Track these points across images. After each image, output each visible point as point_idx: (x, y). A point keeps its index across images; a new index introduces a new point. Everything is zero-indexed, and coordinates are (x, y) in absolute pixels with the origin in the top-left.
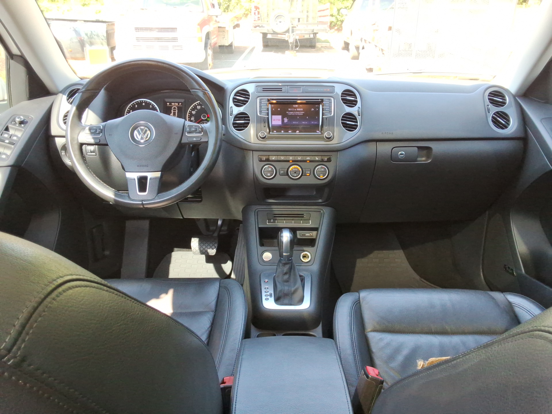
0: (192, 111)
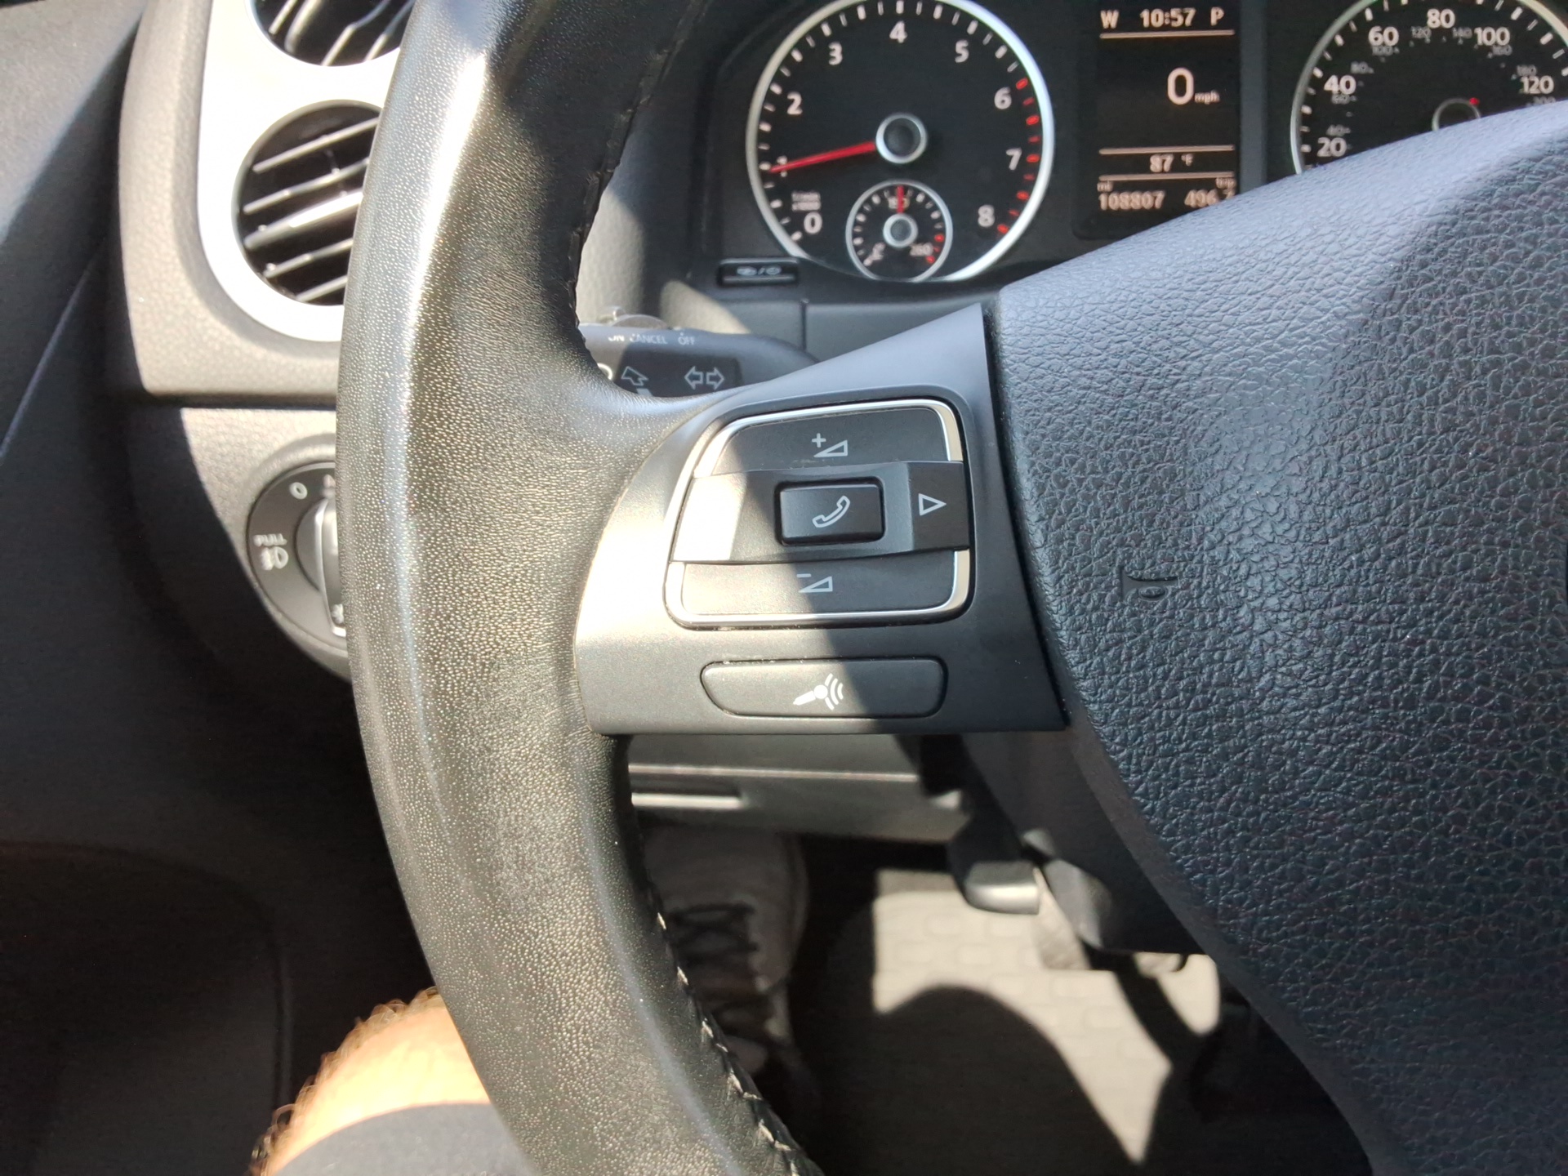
0: (1326, 78)
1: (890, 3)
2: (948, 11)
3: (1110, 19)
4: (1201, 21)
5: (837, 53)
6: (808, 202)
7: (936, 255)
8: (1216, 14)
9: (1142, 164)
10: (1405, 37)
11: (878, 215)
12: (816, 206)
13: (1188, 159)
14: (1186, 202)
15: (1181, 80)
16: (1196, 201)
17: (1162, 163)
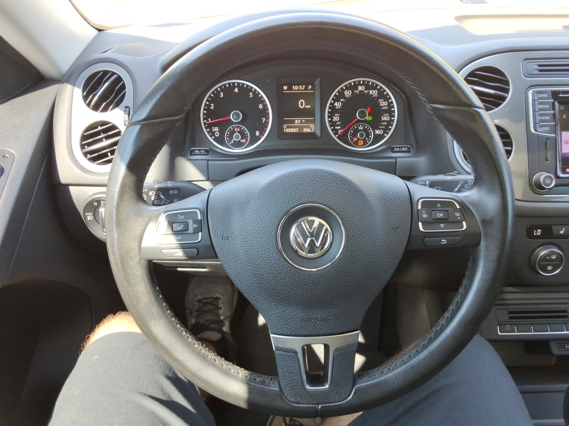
0: (334, 103)
1: (234, 83)
2: (247, 86)
3: (285, 88)
4: (306, 89)
5: (222, 95)
6: (216, 129)
7: (246, 142)
8: (310, 87)
9: (293, 122)
10: (353, 92)
11: (233, 132)
12: (218, 130)
13: (304, 121)
14: (304, 131)
15: (302, 103)
16: (306, 130)
17: (298, 121)
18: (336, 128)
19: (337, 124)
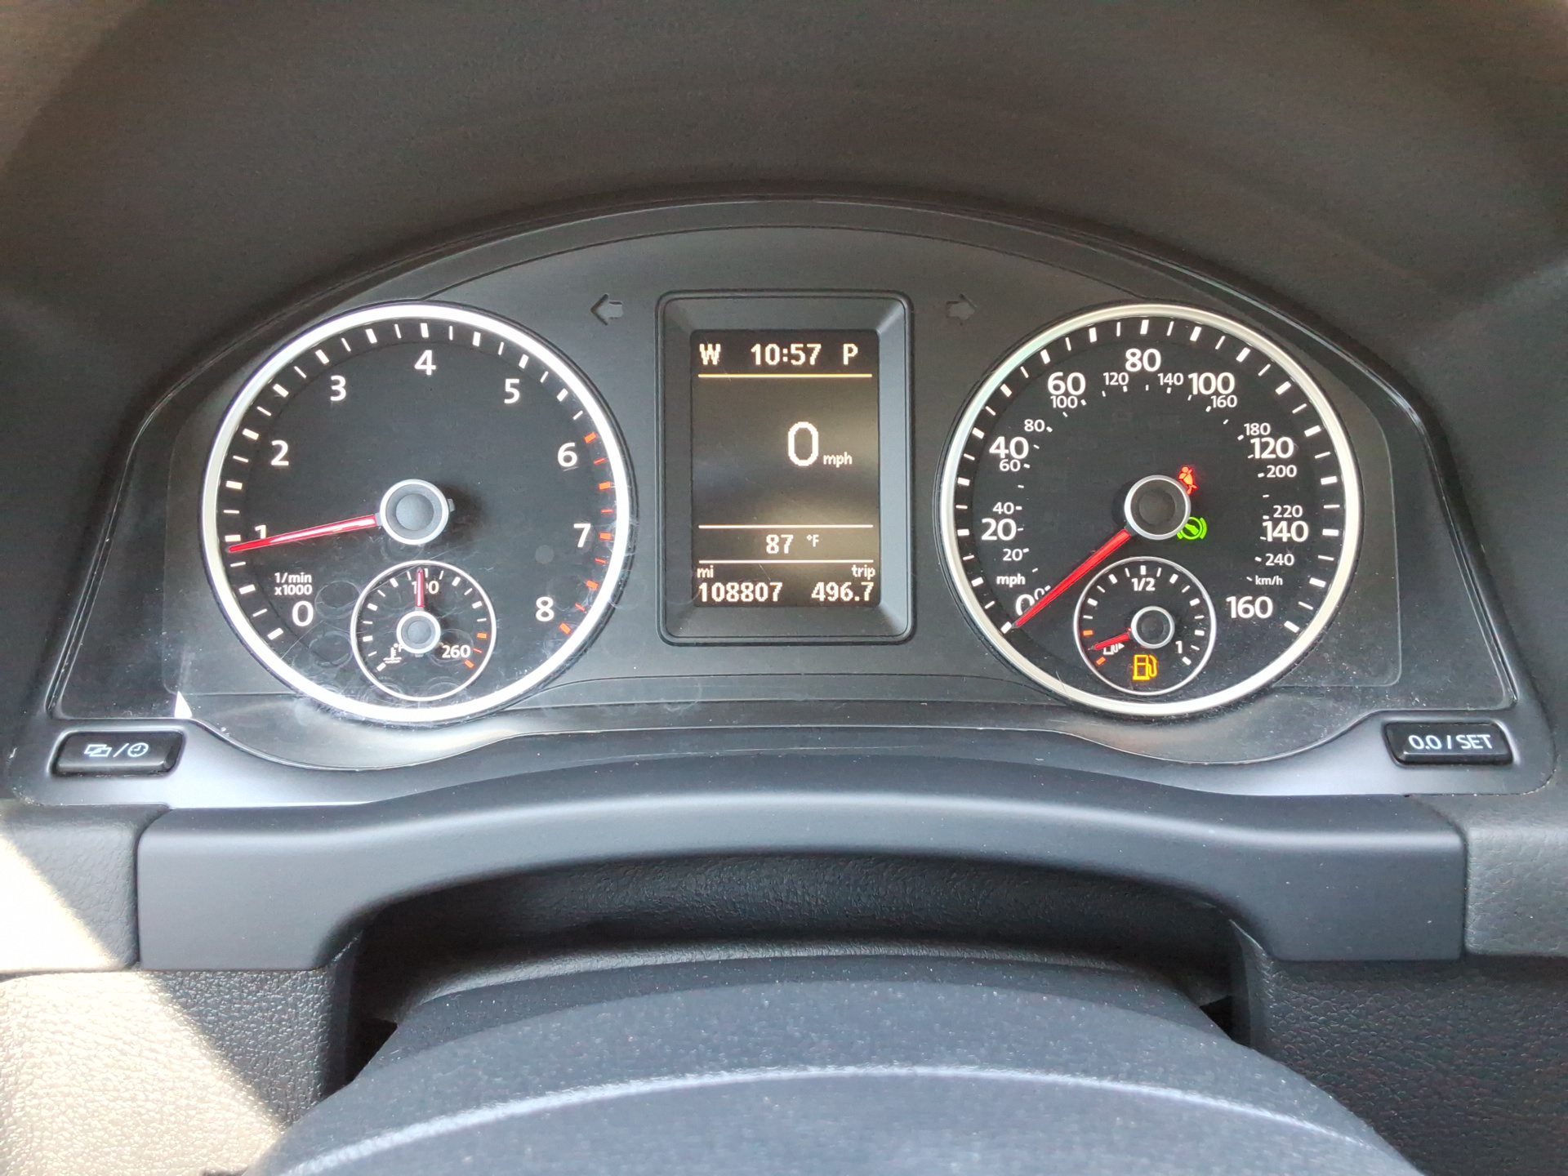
0: (989, 440)
1: (411, 325)
2: (490, 339)
3: (710, 354)
4: (830, 359)
5: (340, 387)
6: (296, 584)
7: (477, 659)
8: (849, 351)
9: (752, 544)
10: (1095, 383)
11: (400, 600)
12: (308, 590)
13: (814, 539)
14: (814, 596)
15: (803, 435)
16: (827, 594)
17: (782, 543)
18: (1001, 580)
19: (1006, 559)
